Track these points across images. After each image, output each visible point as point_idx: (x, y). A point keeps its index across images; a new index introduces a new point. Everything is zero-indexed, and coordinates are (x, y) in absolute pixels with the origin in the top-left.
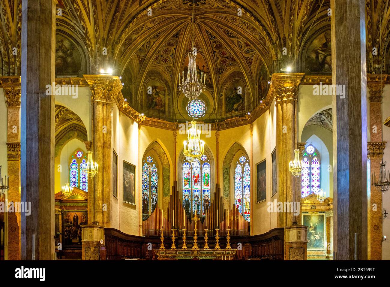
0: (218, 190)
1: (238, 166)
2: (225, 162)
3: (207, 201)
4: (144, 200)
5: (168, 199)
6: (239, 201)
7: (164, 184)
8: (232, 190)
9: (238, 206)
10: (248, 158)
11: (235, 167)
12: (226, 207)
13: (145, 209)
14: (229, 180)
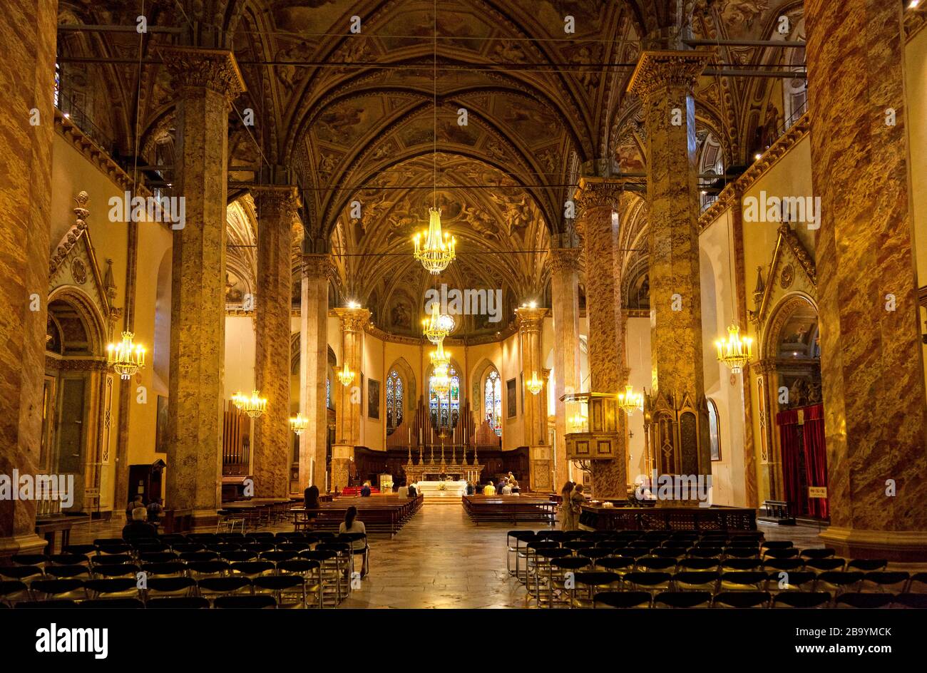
0: (468, 405)
1: (489, 380)
2: (474, 377)
3: (456, 414)
4: (388, 415)
5: (413, 413)
6: (490, 415)
7: (409, 398)
8: (482, 405)
9: (489, 420)
10: (498, 374)
11: (486, 382)
12: (476, 421)
13: (389, 423)
14: (480, 396)
